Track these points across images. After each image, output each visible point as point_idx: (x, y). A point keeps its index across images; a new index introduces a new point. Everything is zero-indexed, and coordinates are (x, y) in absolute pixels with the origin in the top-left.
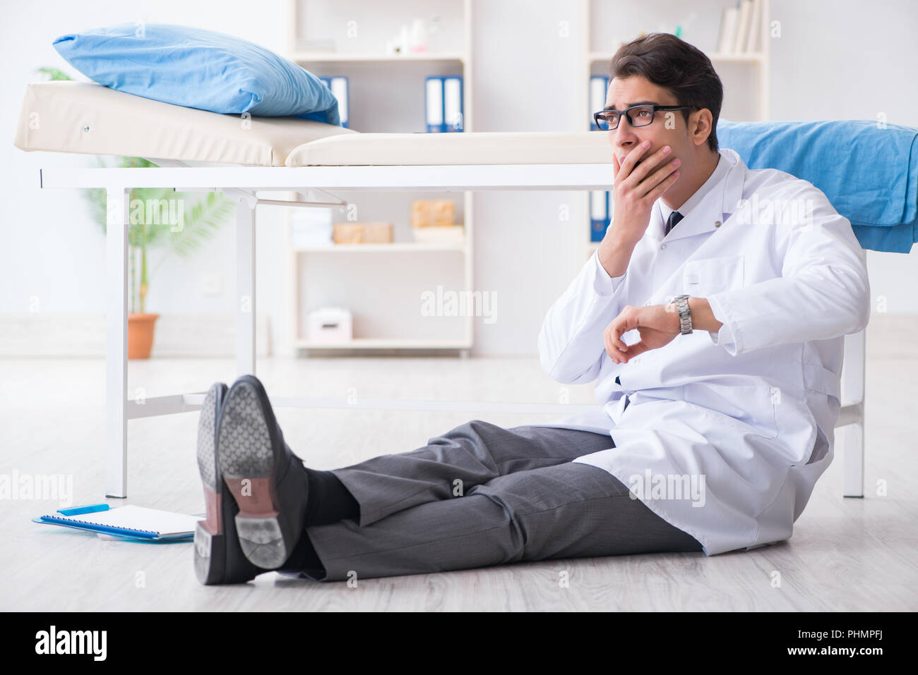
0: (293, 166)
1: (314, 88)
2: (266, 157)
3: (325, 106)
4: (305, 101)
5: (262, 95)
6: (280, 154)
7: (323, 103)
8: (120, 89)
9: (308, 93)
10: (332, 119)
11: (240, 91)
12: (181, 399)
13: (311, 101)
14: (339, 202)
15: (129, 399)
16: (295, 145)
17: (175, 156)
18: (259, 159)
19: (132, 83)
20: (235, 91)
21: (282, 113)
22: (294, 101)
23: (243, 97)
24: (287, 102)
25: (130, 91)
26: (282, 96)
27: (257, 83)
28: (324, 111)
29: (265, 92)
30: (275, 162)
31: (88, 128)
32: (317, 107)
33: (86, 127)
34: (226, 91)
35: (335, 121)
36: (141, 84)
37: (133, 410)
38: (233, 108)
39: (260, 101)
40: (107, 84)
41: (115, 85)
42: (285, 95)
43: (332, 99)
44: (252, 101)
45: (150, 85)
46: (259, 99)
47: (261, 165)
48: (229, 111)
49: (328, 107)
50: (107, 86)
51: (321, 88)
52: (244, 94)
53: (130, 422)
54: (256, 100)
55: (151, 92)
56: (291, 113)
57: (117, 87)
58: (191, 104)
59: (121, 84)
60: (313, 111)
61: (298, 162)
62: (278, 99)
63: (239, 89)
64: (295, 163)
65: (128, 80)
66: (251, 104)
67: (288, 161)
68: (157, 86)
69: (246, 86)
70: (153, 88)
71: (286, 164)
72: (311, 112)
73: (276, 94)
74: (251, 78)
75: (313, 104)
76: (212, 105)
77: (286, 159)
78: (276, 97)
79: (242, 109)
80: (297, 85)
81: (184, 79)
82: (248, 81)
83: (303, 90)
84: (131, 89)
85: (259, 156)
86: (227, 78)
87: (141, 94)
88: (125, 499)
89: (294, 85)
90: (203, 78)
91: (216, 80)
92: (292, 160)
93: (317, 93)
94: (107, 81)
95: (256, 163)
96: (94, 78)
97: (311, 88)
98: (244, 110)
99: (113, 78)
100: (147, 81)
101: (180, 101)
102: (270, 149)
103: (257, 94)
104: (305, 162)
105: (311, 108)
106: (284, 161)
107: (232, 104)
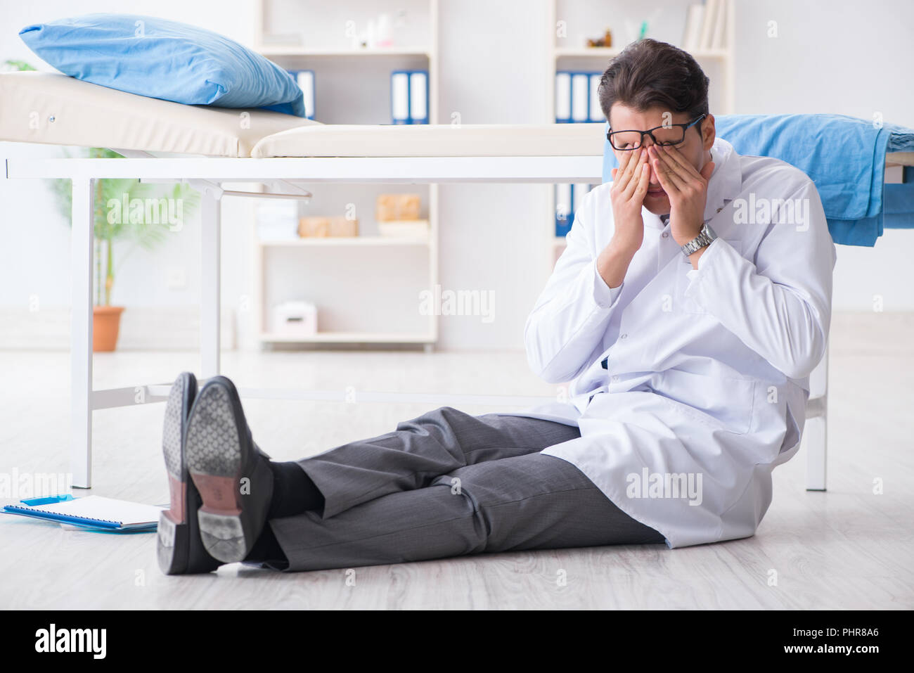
0: (261, 157)
1: (279, 78)
2: (232, 149)
3: (291, 98)
4: (270, 93)
5: (229, 86)
6: (246, 144)
7: (289, 95)
8: (86, 79)
9: (274, 85)
10: (298, 111)
11: (207, 82)
12: (146, 389)
13: (277, 92)
14: (305, 194)
15: (95, 388)
16: (261, 135)
17: (141, 147)
18: (225, 151)
19: (99, 74)
20: (200, 83)
22: (259, 93)
23: (209, 87)
24: (253, 93)
25: (97, 82)
26: (248, 87)
27: (223, 74)
28: (290, 103)
29: (231, 82)
30: (241, 153)
31: (54, 119)
32: (283, 99)
33: (52, 117)
34: (193, 82)
35: (300, 113)
36: (107, 75)
37: (99, 400)
38: (200, 99)
39: (226, 92)
40: (73, 74)
41: (81, 75)
42: (249, 89)
43: (297, 92)
44: (218, 92)
45: (116, 76)
46: (225, 90)
47: (227, 156)
48: (195, 102)
49: (293, 99)
50: (73, 77)
51: (287, 79)
52: (210, 85)
53: (95, 412)
54: (222, 91)
55: (116, 83)
56: (257, 104)
57: (83, 78)
59: (87, 74)
60: (279, 103)
61: (263, 154)
62: (244, 90)
63: (205, 80)
64: (261, 154)
65: (94, 70)
66: (218, 95)
67: (254, 152)
68: (123, 77)
69: (212, 77)
70: (119, 79)
71: (252, 155)
72: (276, 104)
73: (242, 85)
74: (218, 69)
75: (278, 96)
76: (178, 97)
77: (251, 150)
78: (243, 88)
79: (208, 101)
80: (262, 76)
81: (151, 69)
82: (214, 72)
83: (269, 81)
84: (97, 80)
85: (225, 146)
86: (193, 69)
87: (108, 84)
88: (90, 488)
89: (260, 76)
90: (169, 69)
91: (182, 71)
92: (259, 151)
93: (282, 84)
94: (73, 71)
95: (222, 153)
96: (59, 68)
97: (277, 79)
98: (210, 102)
99: (79, 69)
100: (113, 72)
101: (146, 92)
102: (236, 140)
103: (223, 85)
104: (271, 153)
105: (276, 100)
106: (250, 152)
107: (198, 95)
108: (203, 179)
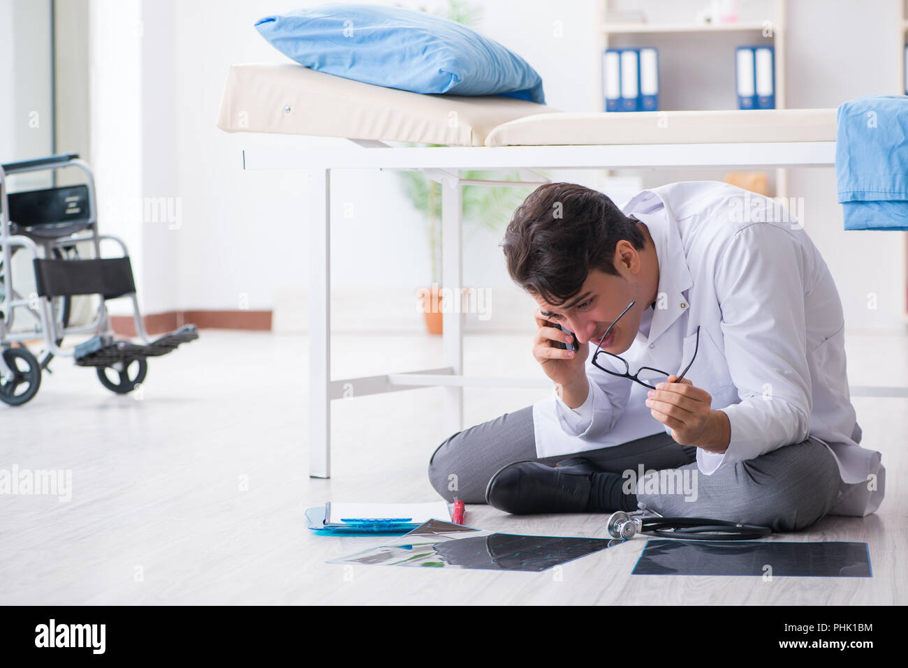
0: (493, 146)
1: (518, 67)
2: (466, 137)
3: (529, 84)
4: (507, 81)
5: (463, 74)
6: (479, 133)
7: (527, 82)
8: (321, 70)
9: (511, 72)
10: (537, 97)
11: (440, 71)
12: (386, 379)
13: (514, 79)
15: (333, 378)
16: (494, 124)
17: (375, 137)
18: (459, 139)
19: (334, 64)
20: (434, 72)
21: (485, 92)
22: (496, 79)
23: (443, 76)
24: (489, 81)
25: (332, 73)
26: (484, 73)
27: (457, 63)
28: (529, 90)
29: (465, 71)
30: (475, 142)
31: (289, 109)
32: (521, 85)
33: (287, 108)
34: (426, 71)
35: (540, 99)
36: (342, 64)
37: (335, 390)
38: (434, 88)
39: (460, 81)
40: (308, 64)
41: (317, 65)
42: (485, 77)
43: (536, 78)
44: (452, 81)
45: (352, 65)
46: (459, 79)
47: (461, 145)
48: (429, 91)
49: (532, 85)
50: (309, 67)
51: (525, 66)
52: (444, 73)
53: (333, 402)
54: (456, 79)
55: (350, 73)
56: (494, 92)
57: (319, 68)
58: (392, 84)
59: (322, 64)
60: (517, 90)
61: (497, 142)
62: (479, 78)
63: (438, 69)
64: (494, 143)
65: (329, 61)
66: (452, 84)
67: (487, 141)
68: (358, 67)
69: (444, 66)
70: (353, 69)
71: (486, 143)
72: (514, 91)
73: (477, 74)
74: (452, 57)
75: (517, 83)
76: (412, 86)
77: (486, 137)
78: (478, 76)
79: (442, 90)
80: (499, 64)
81: (385, 59)
82: (448, 61)
83: (505, 68)
84: (332, 70)
85: (459, 136)
86: (427, 58)
87: (342, 74)
88: (328, 478)
89: (496, 64)
90: (403, 59)
91: (416, 61)
92: (492, 140)
93: (521, 72)
94: (309, 62)
95: (456, 143)
96: (296, 59)
97: (514, 65)
98: (444, 91)
99: (313, 60)
100: (348, 62)
101: (380, 81)
102: (470, 129)
103: (457, 74)
104: (505, 142)
105: (513, 86)
106: (484, 142)
107: (432, 85)
108: (438, 169)
